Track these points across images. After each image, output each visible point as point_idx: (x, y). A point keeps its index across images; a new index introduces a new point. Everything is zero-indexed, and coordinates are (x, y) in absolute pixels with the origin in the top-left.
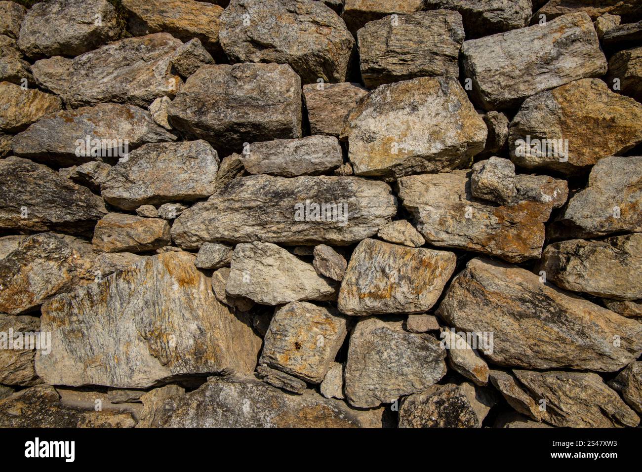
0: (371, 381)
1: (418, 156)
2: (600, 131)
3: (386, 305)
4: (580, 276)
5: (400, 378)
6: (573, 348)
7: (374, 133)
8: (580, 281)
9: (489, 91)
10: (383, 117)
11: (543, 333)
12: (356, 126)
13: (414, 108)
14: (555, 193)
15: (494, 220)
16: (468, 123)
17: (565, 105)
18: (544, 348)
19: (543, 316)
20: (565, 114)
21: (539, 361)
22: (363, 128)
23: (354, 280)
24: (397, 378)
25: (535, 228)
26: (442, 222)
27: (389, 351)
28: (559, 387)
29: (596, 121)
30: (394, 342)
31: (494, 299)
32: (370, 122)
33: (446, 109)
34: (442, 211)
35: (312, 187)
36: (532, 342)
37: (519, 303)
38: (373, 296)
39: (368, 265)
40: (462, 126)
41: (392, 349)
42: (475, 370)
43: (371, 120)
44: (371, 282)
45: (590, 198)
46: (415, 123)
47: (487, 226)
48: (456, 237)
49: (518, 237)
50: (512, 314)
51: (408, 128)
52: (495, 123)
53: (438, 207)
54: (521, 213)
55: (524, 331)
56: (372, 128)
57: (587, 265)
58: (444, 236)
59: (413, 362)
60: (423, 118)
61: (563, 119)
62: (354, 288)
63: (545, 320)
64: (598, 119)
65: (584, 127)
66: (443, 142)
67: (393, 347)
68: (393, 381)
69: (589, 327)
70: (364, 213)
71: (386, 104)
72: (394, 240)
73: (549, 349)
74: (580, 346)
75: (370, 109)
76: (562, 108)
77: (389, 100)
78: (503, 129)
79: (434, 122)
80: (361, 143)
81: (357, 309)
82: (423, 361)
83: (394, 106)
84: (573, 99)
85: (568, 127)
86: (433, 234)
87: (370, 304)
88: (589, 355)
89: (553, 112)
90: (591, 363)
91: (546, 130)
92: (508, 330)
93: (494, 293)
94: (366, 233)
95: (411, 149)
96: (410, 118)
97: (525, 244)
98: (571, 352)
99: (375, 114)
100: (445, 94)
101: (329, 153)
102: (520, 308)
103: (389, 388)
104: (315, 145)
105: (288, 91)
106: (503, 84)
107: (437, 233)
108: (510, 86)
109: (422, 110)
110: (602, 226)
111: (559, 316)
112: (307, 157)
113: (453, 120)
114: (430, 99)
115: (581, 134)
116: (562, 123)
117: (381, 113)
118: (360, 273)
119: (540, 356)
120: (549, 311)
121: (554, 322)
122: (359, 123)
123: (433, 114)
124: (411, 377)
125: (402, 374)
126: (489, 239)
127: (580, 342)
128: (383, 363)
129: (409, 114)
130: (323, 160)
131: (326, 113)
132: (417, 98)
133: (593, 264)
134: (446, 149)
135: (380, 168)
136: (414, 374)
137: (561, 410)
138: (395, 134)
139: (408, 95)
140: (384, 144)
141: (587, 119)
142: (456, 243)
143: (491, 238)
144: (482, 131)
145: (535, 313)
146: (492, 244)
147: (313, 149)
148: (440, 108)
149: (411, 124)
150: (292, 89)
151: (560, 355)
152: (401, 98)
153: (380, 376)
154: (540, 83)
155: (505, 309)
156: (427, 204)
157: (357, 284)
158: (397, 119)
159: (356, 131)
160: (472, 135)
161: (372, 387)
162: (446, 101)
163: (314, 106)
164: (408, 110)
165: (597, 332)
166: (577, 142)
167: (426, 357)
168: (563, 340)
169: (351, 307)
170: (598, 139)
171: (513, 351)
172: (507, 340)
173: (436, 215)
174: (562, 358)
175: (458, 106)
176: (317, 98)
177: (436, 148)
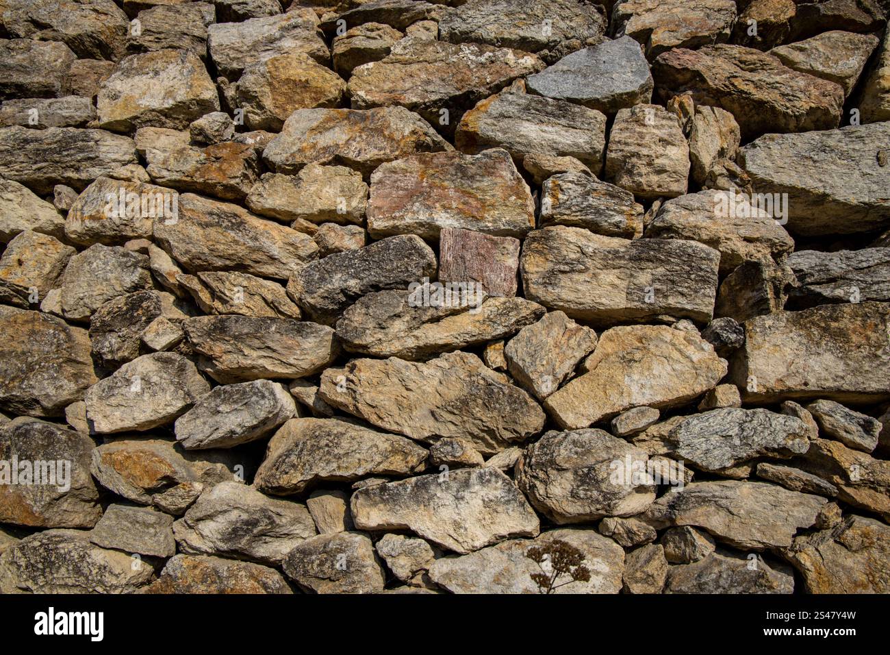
0: (81, 290)
1: (153, 110)
2: (298, 91)
3: (104, 226)
4: (260, 195)
5: (104, 283)
6: (243, 248)
7: (119, 92)
8: (260, 200)
9: (219, 60)
10: (129, 80)
11: (221, 237)
12: (104, 87)
13: (157, 73)
14: (258, 138)
15: (203, 156)
16: (196, 83)
17: (273, 69)
18: (218, 247)
19: (224, 225)
20: (272, 77)
21: (215, 259)
22: (110, 88)
23: (79, 207)
24: (101, 284)
25: (234, 163)
26: (165, 162)
27: (98, 261)
28: (227, 278)
29: (294, 81)
30: (103, 253)
31: (188, 214)
32: (118, 84)
33: (182, 74)
34: (167, 154)
35: (58, 134)
36: (211, 243)
37: (207, 216)
38: (92, 218)
39: (95, 196)
40: (191, 86)
41: (100, 259)
42: (168, 274)
43: (118, 82)
44: (94, 208)
45: (282, 140)
46: (155, 85)
47: (197, 161)
48: (175, 173)
49: (220, 169)
50: (200, 224)
51: (149, 88)
52: (224, 88)
53: (165, 151)
54: (224, 150)
55: (206, 236)
56: (118, 88)
57: (267, 186)
58: (165, 173)
59: (116, 269)
60: (163, 81)
61: (270, 80)
62: (79, 213)
63: (225, 227)
64: (295, 81)
65: (286, 87)
66: (174, 99)
67: (102, 257)
68: (98, 287)
69: (261, 234)
70: (102, 156)
71: (132, 69)
72: (122, 176)
73: (221, 247)
74: (250, 247)
75: (119, 73)
76: (269, 72)
77: (135, 65)
78: (230, 92)
79: (171, 83)
80: (107, 100)
81: (79, 231)
82: (124, 266)
83: (140, 71)
84: (280, 66)
85: (274, 88)
86: (156, 171)
87: (88, 225)
88: (260, 256)
89: (263, 76)
90: (265, 267)
91: (256, 89)
92: (194, 235)
93: (190, 210)
94: (101, 173)
95: (148, 104)
96: (152, 81)
97: (224, 174)
98: (241, 251)
99: (122, 77)
100: (183, 62)
101: (80, 109)
102: (207, 219)
103: (95, 293)
104: (68, 103)
105: (55, 61)
106: (232, 56)
107: (159, 171)
108: (238, 58)
109: (163, 75)
110: (287, 160)
111: (239, 225)
112: (59, 111)
113: (185, 82)
114: (171, 66)
115: (284, 94)
116: (270, 84)
117: (128, 77)
118: (86, 202)
119: (214, 253)
120: (230, 221)
121: (233, 230)
122: (108, 84)
123: (171, 78)
124: (113, 281)
125: (106, 280)
126: (196, 171)
127: (251, 244)
128: (92, 272)
129: (152, 78)
130: (73, 114)
131: (89, 81)
132: (160, 65)
133: (271, 186)
134: (176, 105)
135: (119, 119)
136: (116, 279)
137: (225, 295)
138: (136, 94)
139: (153, 62)
140: (126, 100)
141: (288, 81)
142: (173, 177)
143: (198, 169)
144: (209, 92)
145: (218, 222)
146: (197, 174)
147: (66, 106)
148: (178, 73)
149: (151, 85)
150: (60, 60)
151: (230, 252)
152: (146, 64)
153: (89, 285)
154: (264, 57)
155: (195, 221)
156: (154, 148)
157: (82, 210)
158: (140, 81)
159: (104, 90)
160: (198, 93)
161: (82, 295)
162: (183, 68)
163: (76, 73)
164: (151, 74)
165: (267, 238)
166: (282, 99)
167: (127, 262)
168: (236, 242)
169: (73, 229)
170: (297, 97)
171: (194, 250)
172: (191, 243)
173: (161, 156)
174: (232, 255)
175: (192, 72)
176: (81, 67)
177: (170, 103)
